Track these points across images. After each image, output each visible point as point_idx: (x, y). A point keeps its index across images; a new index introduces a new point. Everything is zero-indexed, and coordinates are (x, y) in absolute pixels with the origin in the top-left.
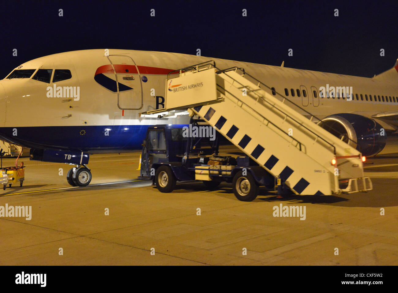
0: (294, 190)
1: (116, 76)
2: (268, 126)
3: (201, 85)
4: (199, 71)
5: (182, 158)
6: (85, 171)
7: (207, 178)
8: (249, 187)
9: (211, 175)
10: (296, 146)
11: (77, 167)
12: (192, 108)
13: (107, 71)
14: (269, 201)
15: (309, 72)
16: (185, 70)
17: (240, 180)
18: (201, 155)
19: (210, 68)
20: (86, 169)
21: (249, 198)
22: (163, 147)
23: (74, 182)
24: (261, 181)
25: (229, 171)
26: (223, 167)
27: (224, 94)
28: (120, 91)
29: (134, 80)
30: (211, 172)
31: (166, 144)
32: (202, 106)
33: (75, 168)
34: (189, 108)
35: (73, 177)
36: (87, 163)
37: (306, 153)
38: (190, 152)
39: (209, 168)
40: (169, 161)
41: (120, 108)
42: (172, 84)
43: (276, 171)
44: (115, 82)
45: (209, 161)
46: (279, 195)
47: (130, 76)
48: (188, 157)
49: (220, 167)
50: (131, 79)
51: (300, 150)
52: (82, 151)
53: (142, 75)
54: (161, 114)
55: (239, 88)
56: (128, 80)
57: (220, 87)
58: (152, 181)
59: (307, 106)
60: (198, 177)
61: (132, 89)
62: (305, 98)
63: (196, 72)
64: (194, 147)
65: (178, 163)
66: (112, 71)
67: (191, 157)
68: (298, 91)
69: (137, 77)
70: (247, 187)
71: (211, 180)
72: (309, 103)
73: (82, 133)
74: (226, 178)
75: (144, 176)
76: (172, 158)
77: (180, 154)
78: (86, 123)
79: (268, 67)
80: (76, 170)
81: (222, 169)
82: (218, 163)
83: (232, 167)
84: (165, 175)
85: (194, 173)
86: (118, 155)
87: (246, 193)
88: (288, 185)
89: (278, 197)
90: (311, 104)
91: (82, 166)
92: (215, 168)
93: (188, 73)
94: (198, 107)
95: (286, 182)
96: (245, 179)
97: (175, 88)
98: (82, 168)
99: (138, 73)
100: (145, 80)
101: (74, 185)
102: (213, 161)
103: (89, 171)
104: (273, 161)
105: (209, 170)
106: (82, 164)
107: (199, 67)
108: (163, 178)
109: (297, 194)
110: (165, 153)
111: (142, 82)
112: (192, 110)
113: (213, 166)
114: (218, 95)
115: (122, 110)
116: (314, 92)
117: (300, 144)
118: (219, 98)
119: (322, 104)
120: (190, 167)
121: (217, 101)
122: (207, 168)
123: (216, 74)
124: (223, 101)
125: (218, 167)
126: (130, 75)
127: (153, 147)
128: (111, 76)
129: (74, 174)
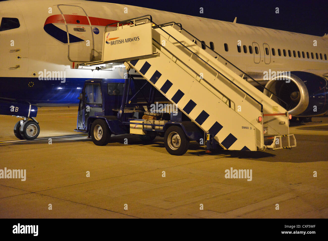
0: (222, 146)
1: (66, 26)
2: (201, 82)
3: (138, 39)
4: (136, 25)
5: (117, 112)
6: (32, 125)
7: (140, 132)
8: (180, 141)
9: (144, 130)
10: (226, 103)
11: (25, 120)
12: (128, 61)
13: (57, 21)
14: (199, 156)
15: (261, 28)
16: (123, 23)
17: (171, 135)
18: (136, 109)
19: (147, 22)
20: (33, 122)
21: (180, 152)
22: (100, 101)
23: (22, 135)
24: (192, 137)
25: (161, 126)
26: (157, 122)
27: (160, 49)
28: (70, 42)
29: (85, 31)
30: (145, 126)
31: (103, 98)
32: (138, 60)
33: (23, 121)
34: (125, 61)
35: (21, 130)
36: (35, 116)
37: (235, 110)
38: (126, 107)
39: (143, 122)
40: (105, 115)
41: (70, 60)
42: (109, 37)
43: (206, 126)
44: (66, 33)
45: (144, 116)
46: (208, 150)
47: (81, 28)
48: (123, 111)
49: (154, 122)
50: (82, 30)
51: (230, 106)
52: (30, 103)
53: (94, 27)
54: (99, 66)
55: (174, 43)
56: (79, 31)
57: (156, 42)
58: (87, 133)
59: (258, 63)
60: (132, 131)
61: (83, 40)
62: (257, 55)
63: (133, 26)
64: (130, 102)
65: (114, 117)
66: (62, 21)
67: (126, 111)
68: (250, 47)
69: (89, 28)
70: (178, 142)
71: (144, 134)
72: (261, 60)
73: (31, 85)
74: (159, 132)
75: (80, 129)
76: (107, 112)
77: (116, 108)
78: (34, 74)
79: (221, 22)
80: (23, 123)
81: (156, 124)
82: (152, 118)
83: (165, 122)
84: (100, 128)
85: (128, 127)
86: (67, 108)
87: (177, 148)
88: (216, 140)
89: (206, 152)
90: (262, 61)
91: (30, 119)
92: (148, 123)
93: (126, 27)
94: (134, 61)
95: (215, 138)
96: (177, 134)
97: (112, 41)
98: (30, 121)
99: (89, 24)
100: (97, 32)
101: (21, 138)
102: (147, 116)
103: (37, 124)
104: (204, 116)
105: (143, 124)
106: (30, 117)
107: (135, 21)
108: (98, 131)
109: (225, 149)
110: (101, 107)
111: (94, 33)
112: (128, 64)
113: (147, 121)
114: (154, 50)
115: (72, 63)
116: (266, 49)
117: (230, 101)
118: (154, 53)
119: (274, 62)
120: (125, 121)
121: (153, 55)
122: (141, 122)
123: (152, 28)
124: (159, 55)
125: (152, 121)
126: (81, 26)
127: (90, 100)
128: (62, 26)
129: (22, 127)
